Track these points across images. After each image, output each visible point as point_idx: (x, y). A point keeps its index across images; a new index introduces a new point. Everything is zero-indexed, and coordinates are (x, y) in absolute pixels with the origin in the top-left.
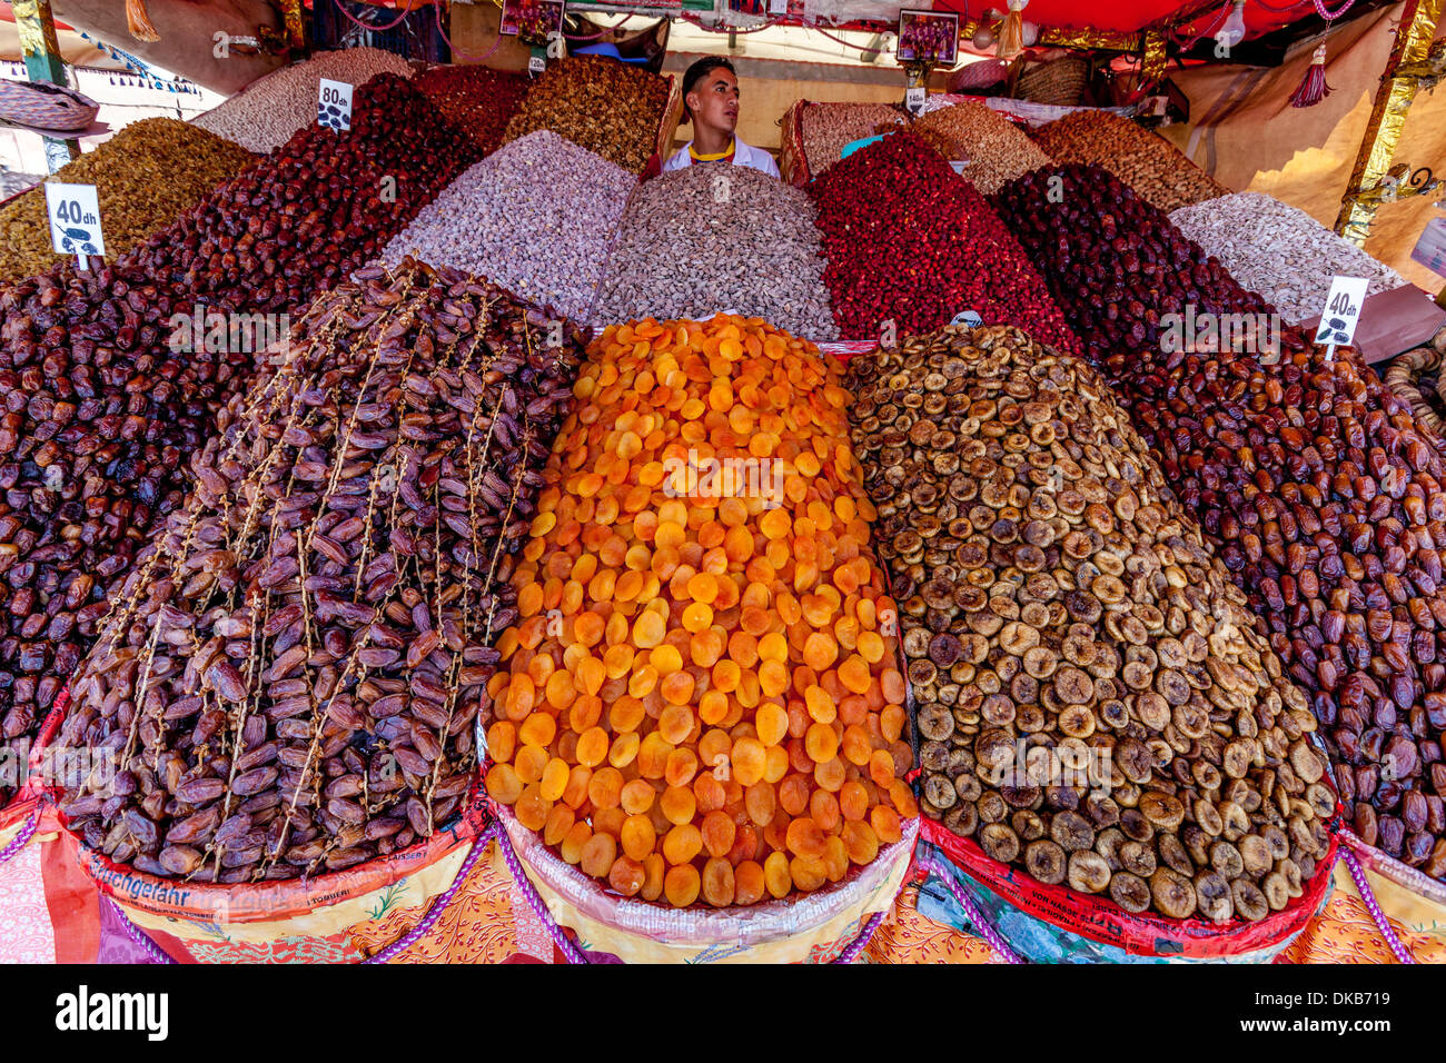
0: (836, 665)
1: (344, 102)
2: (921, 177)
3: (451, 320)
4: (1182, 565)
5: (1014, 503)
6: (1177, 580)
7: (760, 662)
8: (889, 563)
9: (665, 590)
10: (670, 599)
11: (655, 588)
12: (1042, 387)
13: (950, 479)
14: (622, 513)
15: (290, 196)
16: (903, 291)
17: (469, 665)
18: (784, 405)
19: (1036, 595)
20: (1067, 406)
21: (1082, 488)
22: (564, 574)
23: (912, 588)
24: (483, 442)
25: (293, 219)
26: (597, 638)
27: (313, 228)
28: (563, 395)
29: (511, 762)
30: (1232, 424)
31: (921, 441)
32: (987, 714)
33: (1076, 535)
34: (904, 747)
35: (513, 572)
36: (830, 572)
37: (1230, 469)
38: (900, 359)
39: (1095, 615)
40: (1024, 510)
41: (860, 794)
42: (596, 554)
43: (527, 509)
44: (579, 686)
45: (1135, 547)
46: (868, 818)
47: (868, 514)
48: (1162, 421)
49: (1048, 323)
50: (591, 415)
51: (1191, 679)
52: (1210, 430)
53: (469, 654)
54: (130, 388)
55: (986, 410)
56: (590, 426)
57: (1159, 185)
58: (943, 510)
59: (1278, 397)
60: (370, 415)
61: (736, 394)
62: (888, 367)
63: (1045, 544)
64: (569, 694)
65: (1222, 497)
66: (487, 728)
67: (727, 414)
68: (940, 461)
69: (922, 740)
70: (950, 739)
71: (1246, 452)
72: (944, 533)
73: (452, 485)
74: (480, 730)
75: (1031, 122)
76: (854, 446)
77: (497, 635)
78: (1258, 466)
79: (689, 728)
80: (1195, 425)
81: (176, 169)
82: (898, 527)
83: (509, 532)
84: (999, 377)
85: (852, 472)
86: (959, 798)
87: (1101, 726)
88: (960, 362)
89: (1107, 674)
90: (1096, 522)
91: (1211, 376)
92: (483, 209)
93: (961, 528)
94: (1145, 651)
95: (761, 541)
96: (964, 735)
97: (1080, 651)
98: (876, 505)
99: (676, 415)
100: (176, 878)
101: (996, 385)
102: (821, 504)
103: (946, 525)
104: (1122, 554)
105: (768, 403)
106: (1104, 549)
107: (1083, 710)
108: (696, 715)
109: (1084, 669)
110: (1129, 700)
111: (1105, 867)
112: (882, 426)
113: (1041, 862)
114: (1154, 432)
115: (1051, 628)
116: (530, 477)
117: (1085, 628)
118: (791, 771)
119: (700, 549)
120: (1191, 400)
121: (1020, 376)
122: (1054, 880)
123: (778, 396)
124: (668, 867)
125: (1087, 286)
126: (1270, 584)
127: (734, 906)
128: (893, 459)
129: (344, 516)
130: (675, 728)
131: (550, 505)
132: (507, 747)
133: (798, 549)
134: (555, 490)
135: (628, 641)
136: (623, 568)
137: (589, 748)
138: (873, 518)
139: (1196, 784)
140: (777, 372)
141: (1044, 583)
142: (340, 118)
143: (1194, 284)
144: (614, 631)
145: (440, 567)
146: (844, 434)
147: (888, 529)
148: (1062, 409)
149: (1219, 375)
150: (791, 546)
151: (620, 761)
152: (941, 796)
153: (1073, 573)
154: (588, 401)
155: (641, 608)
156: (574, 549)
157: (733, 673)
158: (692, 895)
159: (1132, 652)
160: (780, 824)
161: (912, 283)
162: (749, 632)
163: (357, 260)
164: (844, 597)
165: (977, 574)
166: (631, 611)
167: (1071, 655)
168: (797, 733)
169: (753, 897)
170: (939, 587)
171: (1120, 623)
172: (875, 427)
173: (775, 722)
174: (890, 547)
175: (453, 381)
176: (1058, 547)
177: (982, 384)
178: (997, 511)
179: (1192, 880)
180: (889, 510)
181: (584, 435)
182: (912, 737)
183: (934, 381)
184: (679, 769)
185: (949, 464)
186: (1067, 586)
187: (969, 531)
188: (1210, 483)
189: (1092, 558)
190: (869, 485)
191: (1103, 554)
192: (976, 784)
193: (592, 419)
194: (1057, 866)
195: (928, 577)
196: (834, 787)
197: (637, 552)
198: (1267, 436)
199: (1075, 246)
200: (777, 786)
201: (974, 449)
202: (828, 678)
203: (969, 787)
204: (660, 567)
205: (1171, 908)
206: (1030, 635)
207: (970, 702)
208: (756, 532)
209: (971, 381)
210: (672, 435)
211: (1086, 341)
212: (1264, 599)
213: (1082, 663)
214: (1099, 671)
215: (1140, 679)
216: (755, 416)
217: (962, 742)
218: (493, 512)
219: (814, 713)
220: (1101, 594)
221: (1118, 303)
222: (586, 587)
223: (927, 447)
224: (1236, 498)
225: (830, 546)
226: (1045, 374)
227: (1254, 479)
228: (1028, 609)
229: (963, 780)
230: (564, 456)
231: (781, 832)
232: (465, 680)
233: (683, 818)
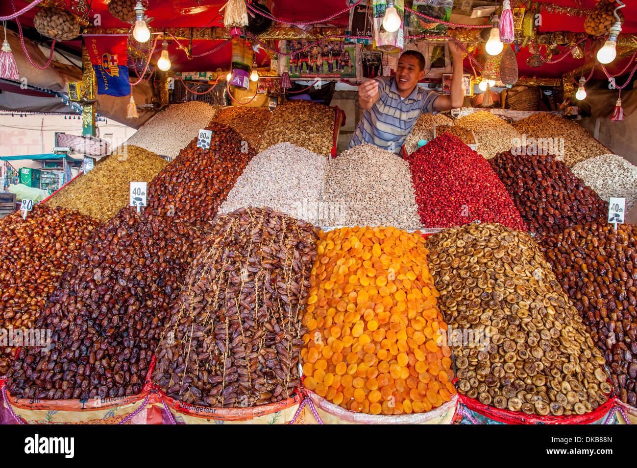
0: (425, 343)
1: (208, 138)
2: (455, 156)
3: (272, 226)
4: (554, 307)
5: (490, 286)
6: (551, 312)
7: (397, 340)
8: (444, 311)
9: (362, 317)
10: (364, 321)
11: (359, 317)
12: (502, 244)
13: (466, 279)
14: (344, 293)
15: (192, 178)
16: (449, 207)
17: (295, 345)
18: (401, 254)
19: (497, 316)
20: (512, 251)
21: (514, 280)
22: (324, 315)
23: (452, 319)
24: (289, 270)
25: (194, 187)
26: (339, 335)
27: (201, 190)
28: (313, 253)
29: (313, 376)
30: (580, 255)
31: (456, 266)
32: (480, 358)
33: (512, 296)
34: (451, 371)
35: (303, 316)
36: (421, 313)
37: (580, 273)
38: (447, 235)
39: (517, 322)
40: (493, 288)
41: (436, 385)
42: (336, 308)
43: (306, 295)
44: (334, 350)
45: (534, 300)
46: (438, 392)
47: (436, 294)
48: (556, 256)
49: (512, 218)
50: (325, 260)
51: (552, 344)
52: (573, 258)
53: (294, 341)
54: (159, 253)
55: (480, 253)
56: (326, 264)
57: (573, 150)
58: (464, 291)
59: (596, 245)
60: (252, 260)
61: (382, 250)
62: (442, 239)
63: (500, 300)
64: (331, 353)
65: (576, 283)
66: (303, 366)
67: (379, 257)
68: (462, 272)
69: (457, 369)
70: (467, 367)
71: (584, 266)
72: (465, 299)
73: (281, 284)
74: (300, 366)
75: (514, 119)
76: (430, 270)
77: (302, 336)
78: (589, 271)
79: (374, 361)
80: (568, 257)
81: (136, 166)
82: (447, 298)
83: (301, 302)
84: (485, 240)
85: (430, 279)
86: (471, 387)
87: (519, 359)
88: (470, 235)
89: (521, 341)
90: (519, 291)
91: (574, 237)
92: (268, 179)
93: (470, 296)
94: (535, 334)
95: (395, 302)
96: (472, 366)
97: (512, 334)
98: (439, 291)
99: (361, 258)
100: (210, 406)
101: (483, 244)
102: (417, 290)
103: (465, 296)
104: (528, 302)
105: (395, 253)
106: (523, 300)
107: (513, 354)
108: (377, 357)
109: (514, 340)
110: (529, 349)
111: (520, 402)
112: (441, 261)
113: (499, 402)
114: (554, 261)
115: (503, 328)
116: (306, 283)
117: (514, 327)
118: (410, 376)
119: (374, 304)
120: (567, 247)
121: (493, 240)
122: (503, 407)
123: (398, 251)
124: (370, 403)
125: (530, 201)
126: (591, 314)
127: (393, 415)
128: (445, 274)
129: (249, 294)
130: (370, 361)
131: (315, 293)
132: (311, 371)
133: (409, 305)
134: (315, 288)
135: (351, 334)
136: (346, 311)
137: (340, 369)
138: (438, 296)
139: (553, 376)
140: (398, 242)
141: (499, 313)
142: (206, 144)
143: (576, 199)
144: (345, 332)
145: (281, 312)
146: (425, 265)
147: (444, 299)
148: (509, 251)
149: (576, 237)
150: (407, 303)
151: (352, 372)
152: (465, 387)
153: (510, 309)
154: (324, 255)
155: (354, 324)
156: (326, 307)
157: (388, 343)
158: (380, 411)
159: (531, 334)
160: (408, 392)
161: (452, 204)
162: (393, 331)
163: (219, 202)
164: (427, 321)
165: (476, 312)
166: (351, 326)
167: (508, 336)
168: (412, 363)
169: (399, 412)
170: (462, 317)
171: (526, 325)
172: (438, 262)
173: (404, 359)
174: (445, 306)
175: (277, 248)
176: (505, 300)
177: (478, 243)
178: (483, 290)
179: (549, 404)
180: (445, 292)
181: (324, 267)
182: (454, 368)
183: (460, 243)
184: (372, 373)
185: (466, 274)
186: (509, 313)
187: (473, 297)
188: (572, 278)
189: (517, 303)
190: (436, 284)
191: (521, 302)
192: (476, 381)
193: (326, 262)
194: (503, 402)
195: (459, 314)
196: (426, 382)
197: (351, 306)
198: (592, 259)
199: (526, 183)
200: (406, 380)
201: (475, 267)
202: (423, 347)
203: (475, 382)
204: (360, 310)
205: (542, 412)
206: (495, 330)
207: (474, 354)
208: (394, 298)
209: (475, 242)
210: (360, 265)
211: (529, 224)
212: (589, 320)
213: (512, 338)
214: (518, 340)
215: (533, 342)
216: (390, 258)
217: (472, 368)
218: (295, 295)
219: (417, 357)
220: (520, 315)
221: (543, 208)
222: (333, 318)
223: (458, 268)
224: (580, 284)
225: (421, 304)
226: (504, 239)
227: (587, 276)
228: (494, 322)
229: (472, 381)
230: (317, 276)
231: (408, 394)
232: (294, 350)
233: (375, 388)
